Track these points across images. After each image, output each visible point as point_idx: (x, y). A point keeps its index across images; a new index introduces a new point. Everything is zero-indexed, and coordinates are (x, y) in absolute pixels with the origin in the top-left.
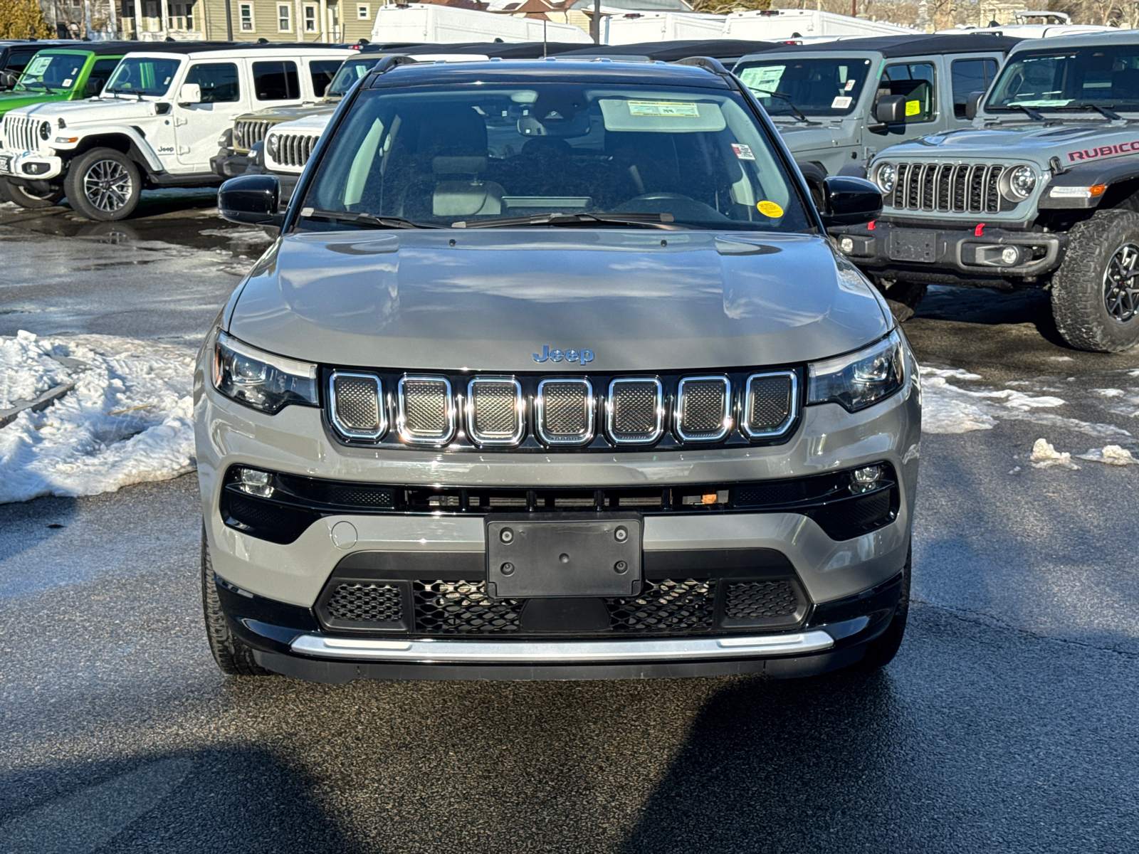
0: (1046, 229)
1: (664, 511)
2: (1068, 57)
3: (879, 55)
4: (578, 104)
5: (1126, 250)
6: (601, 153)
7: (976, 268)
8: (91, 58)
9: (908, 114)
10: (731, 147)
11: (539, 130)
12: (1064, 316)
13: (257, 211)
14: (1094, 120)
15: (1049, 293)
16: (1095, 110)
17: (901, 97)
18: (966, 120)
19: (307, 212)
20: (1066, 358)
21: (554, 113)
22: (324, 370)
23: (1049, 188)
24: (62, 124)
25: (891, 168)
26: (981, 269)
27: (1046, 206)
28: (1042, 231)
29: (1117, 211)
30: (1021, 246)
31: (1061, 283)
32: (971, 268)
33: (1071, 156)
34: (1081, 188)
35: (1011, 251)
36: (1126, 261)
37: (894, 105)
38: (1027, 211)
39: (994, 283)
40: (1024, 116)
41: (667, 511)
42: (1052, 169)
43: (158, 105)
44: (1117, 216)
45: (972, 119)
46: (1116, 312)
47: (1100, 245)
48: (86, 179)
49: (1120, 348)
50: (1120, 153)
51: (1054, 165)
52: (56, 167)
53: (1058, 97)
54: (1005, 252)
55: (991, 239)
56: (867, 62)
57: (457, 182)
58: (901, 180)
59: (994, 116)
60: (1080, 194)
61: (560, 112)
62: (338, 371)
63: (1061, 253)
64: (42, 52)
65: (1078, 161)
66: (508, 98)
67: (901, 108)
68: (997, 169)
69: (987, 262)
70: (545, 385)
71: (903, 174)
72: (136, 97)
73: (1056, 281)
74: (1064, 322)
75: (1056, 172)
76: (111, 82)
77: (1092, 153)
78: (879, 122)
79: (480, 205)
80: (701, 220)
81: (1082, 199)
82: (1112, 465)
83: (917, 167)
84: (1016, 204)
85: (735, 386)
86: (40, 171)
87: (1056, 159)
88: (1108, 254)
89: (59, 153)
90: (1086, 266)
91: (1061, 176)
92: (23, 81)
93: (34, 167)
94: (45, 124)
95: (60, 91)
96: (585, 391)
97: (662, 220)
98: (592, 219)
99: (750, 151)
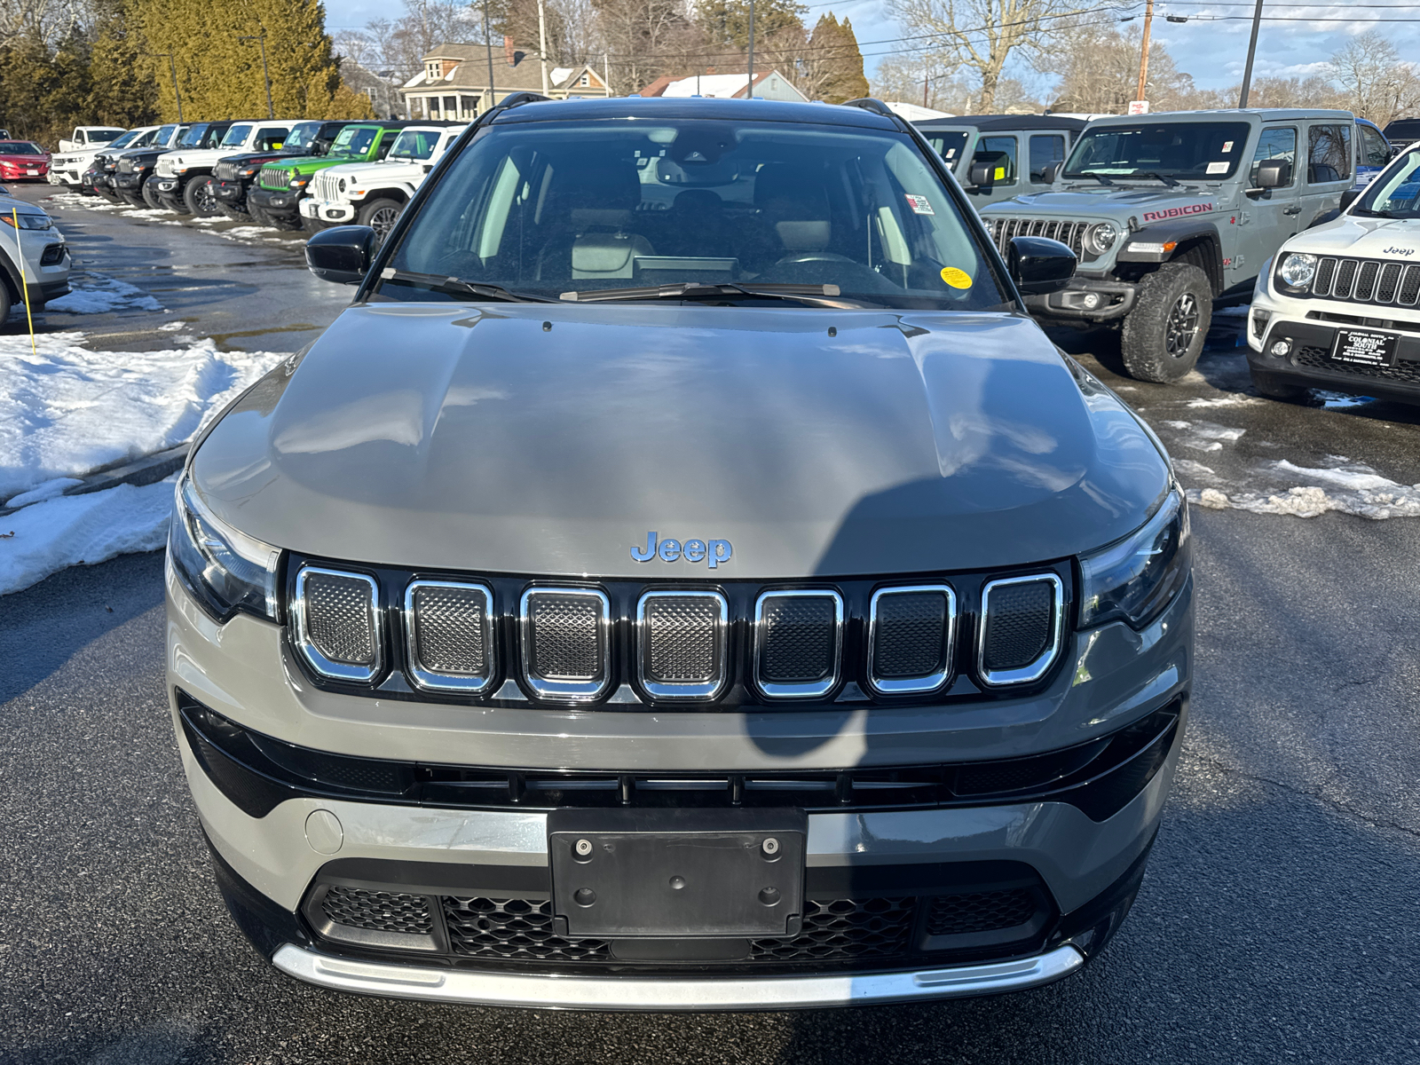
0: (1118, 279)
1: (841, 805)
2: (1134, 133)
3: (975, 129)
4: (725, 144)
5: (1185, 298)
6: (750, 206)
7: (1061, 311)
8: (381, 131)
9: (996, 178)
10: (906, 199)
11: (679, 176)
12: (1131, 353)
13: (345, 269)
14: (1157, 186)
15: (1119, 333)
16: (1157, 177)
17: (991, 164)
18: (1044, 185)
19: (388, 273)
20: (1131, 389)
21: (696, 155)
22: (289, 561)
23: (1127, 243)
24: (354, 181)
25: (990, 222)
26: (1065, 312)
27: (1123, 259)
28: (1115, 281)
29: (1180, 264)
30: (1101, 293)
31: (1131, 325)
32: (1057, 311)
33: (1146, 216)
34: (1154, 244)
35: (1092, 296)
36: (1183, 306)
37: (986, 171)
38: (1106, 263)
39: (1074, 323)
40: (1096, 182)
41: (847, 805)
42: (1130, 227)
43: (425, 166)
44: (1180, 269)
45: (1051, 183)
46: (1173, 351)
47: (1167, 294)
48: (372, 222)
49: (1173, 380)
50: (1184, 215)
51: (1132, 224)
52: (350, 213)
53: (1124, 166)
54: (1087, 297)
55: (1077, 287)
56: (965, 135)
57: (600, 235)
58: (999, 233)
59: (1070, 181)
60: (1154, 249)
61: (702, 153)
62: (311, 565)
63: (1135, 300)
64: (347, 127)
65: (1151, 220)
66: (645, 137)
67: (992, 173)
68: (1083, 225)
69: (1071, 306)
70: (647, 602)
71: (1001, 228)
72: (410, 160)
73: (1127, 323)
74: (1130, 356)
75: (1133, 230)
76: (394, 149)
77: (1162, 214)
78: (973, 184)
79: (624, 260)
80: (874, 292)
81: (1156, 254)
82: (1209, 508)
83: (1013, 222)
84: (1098, 256)
85: (963, 600)
86: (338, 217)
87: (1134, 219)
88: (1172, 301)
89: (353, 203)
90: (1154, 311)
91: (1138, 234)
92: (334, 148)
93: (335, 213)
94: (342, 181)
95: (359, 157)
96: (715, 612)
97: (825, 293)
98: (737, 291)
99: (927, 204)
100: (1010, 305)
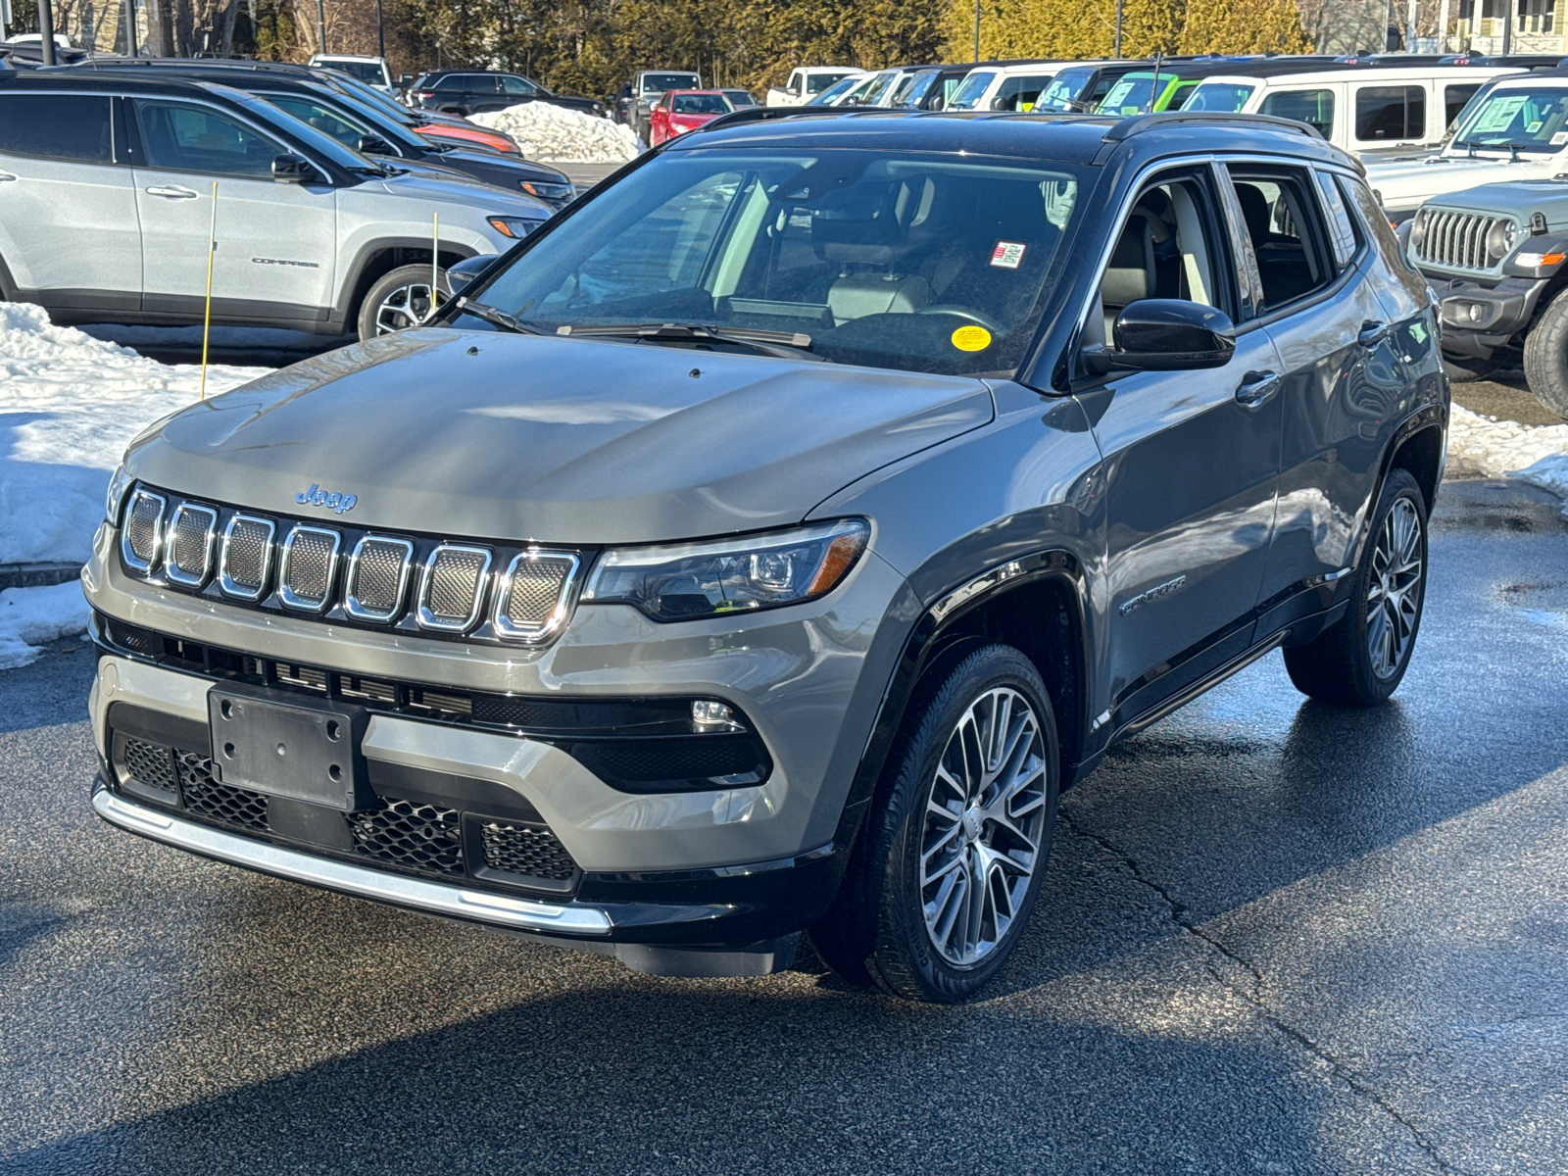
8: (1173, 84)
10: (995, 248)
19: (462, 303)
62: (140, 488)
70: (297, 533)
96: (332, 545)
97: (794, 343)
98: (705, 335)
99: (1020, 254)
100: (1013, 372)
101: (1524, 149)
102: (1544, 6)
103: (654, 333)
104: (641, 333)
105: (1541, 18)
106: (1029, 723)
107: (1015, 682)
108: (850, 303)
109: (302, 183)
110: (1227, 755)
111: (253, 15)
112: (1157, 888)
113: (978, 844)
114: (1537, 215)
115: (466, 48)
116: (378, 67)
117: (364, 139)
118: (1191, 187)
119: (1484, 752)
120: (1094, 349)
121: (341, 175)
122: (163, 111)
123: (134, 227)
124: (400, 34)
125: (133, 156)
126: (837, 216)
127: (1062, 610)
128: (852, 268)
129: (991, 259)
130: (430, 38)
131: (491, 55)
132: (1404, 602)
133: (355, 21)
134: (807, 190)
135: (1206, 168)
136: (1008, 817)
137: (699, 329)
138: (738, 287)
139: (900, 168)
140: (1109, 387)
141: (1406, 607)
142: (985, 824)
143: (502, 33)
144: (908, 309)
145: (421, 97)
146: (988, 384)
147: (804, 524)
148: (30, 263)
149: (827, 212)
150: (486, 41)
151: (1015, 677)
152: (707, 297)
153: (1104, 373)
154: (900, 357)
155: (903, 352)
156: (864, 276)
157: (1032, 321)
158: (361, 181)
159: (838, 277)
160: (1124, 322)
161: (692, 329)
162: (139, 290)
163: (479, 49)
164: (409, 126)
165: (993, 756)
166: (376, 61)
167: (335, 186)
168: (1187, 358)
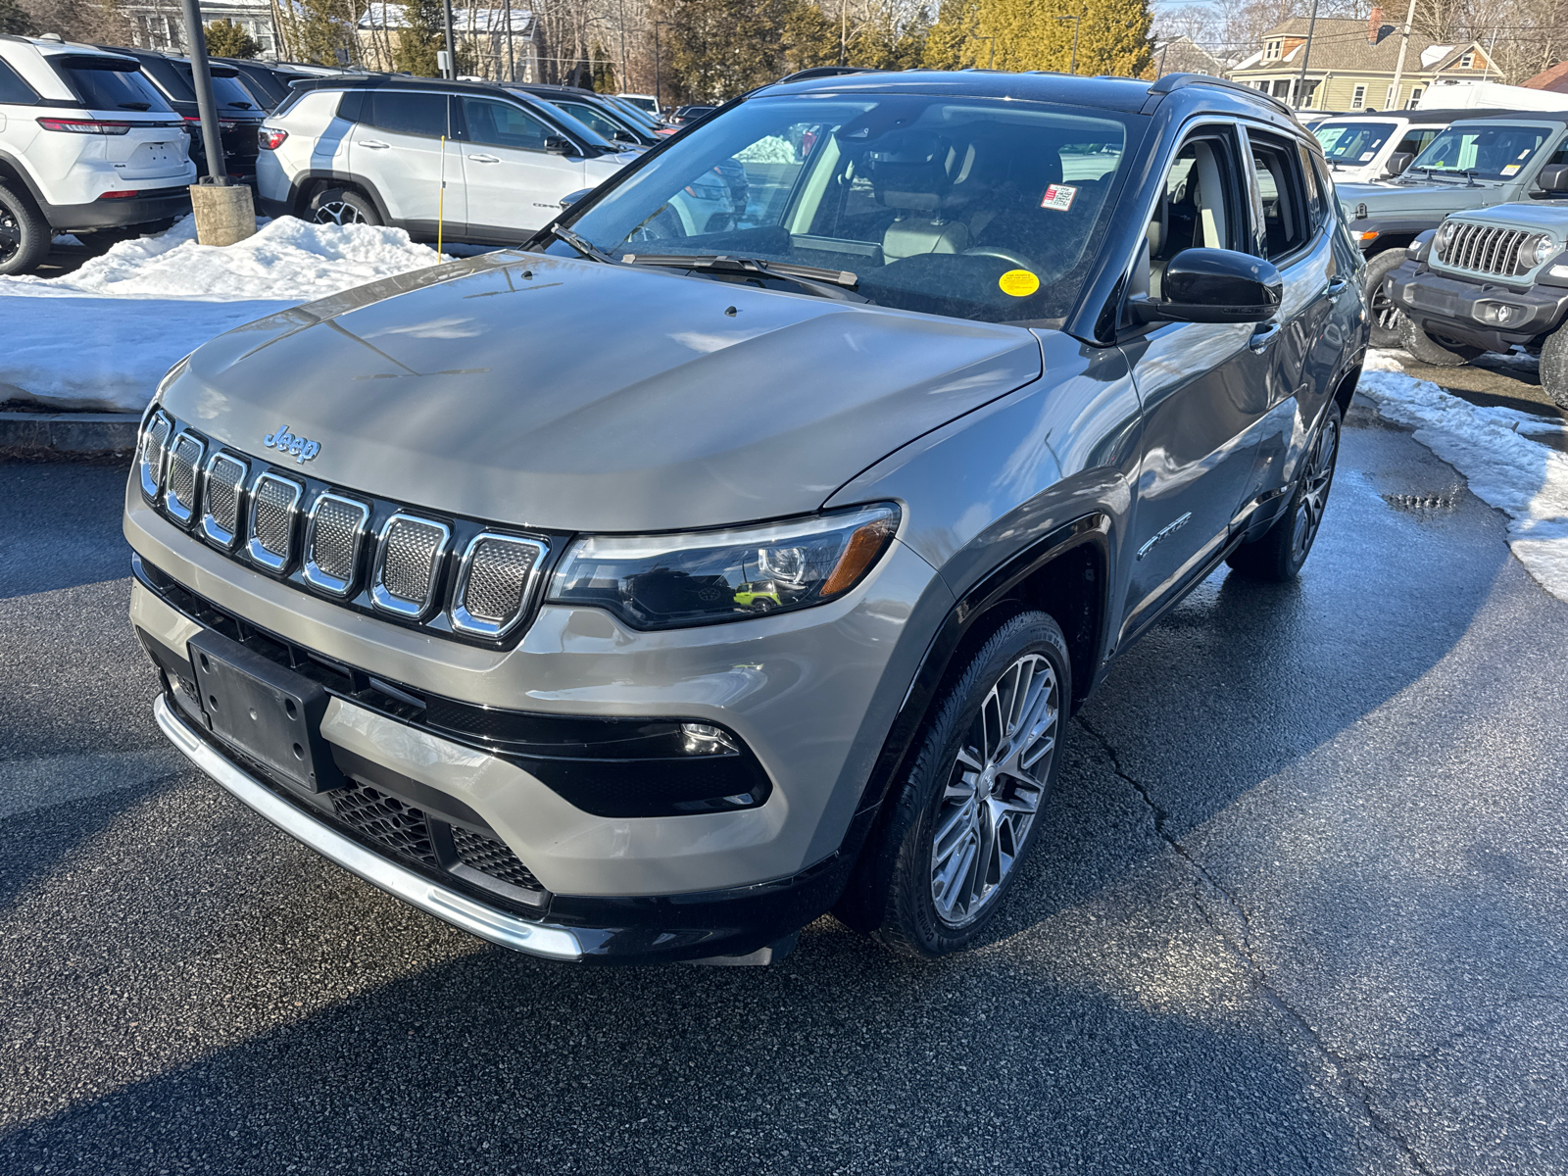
96: (292, 498)
97: (840, 281)
98: (755, 268)
99: (1071, 197)
100: (1062, 321)
101: (1341, 163)
102: (1308, 91)
103: (709, 264)
104: (696, 264)
105: (1306, 98)
106: (1048, 680)
107: (1040, 649)
108: (902, 244)
109: (564, 155)
110: (1177, 627)
111: (592, 73)
112: (1138, 787)
113: (990, 801)
114: (1362, 205)
115: (706, 94)
116: (653, 101)
117: (618, 132)
118: (1215, 146)
119: (1382, 634)
120: (1139, 297)
121: (591, 151)
122: (486, 106)
123: (461, 181)
124: (670, 86)
125: (461, 135)
126: (894, 159)
127: (1090, 567)
128: (905, 213)
129: (1042, 201)
130: (687, 88)
131: (719, 98)
132: (1317, 501)
133: (646, 77)
134: (866, 131)
135: (1232, 128)
136: (1020, 768)
137: (749, 263)
138: (813, 226)
139: (955, 114)
140: (1148, 337)
141: (1317, 505)
142: (997, 780)
143: (725, 86)
144: (950, 250)
145: (677, 120)
146: (1036, 334)
147: (822, 512)
148: (400, 203)
149: (886, 154)
150: (716, 91)
151: (1040, 643)
152: (786, 234)
153: (1146, 323)
154: (945, 300)
155: (948, 295)
156: (915, 220)
157: (1081, 266)
158: (601, 155)
159: (893, 222)
160: (1174, 271)
161: (743, 262)
162: (465, 222)
163: (713, 96)
164: (654, 129)
165: (1013, 721)
166: (651, 98)
167: (585, 157)
168: (1236, 311)
